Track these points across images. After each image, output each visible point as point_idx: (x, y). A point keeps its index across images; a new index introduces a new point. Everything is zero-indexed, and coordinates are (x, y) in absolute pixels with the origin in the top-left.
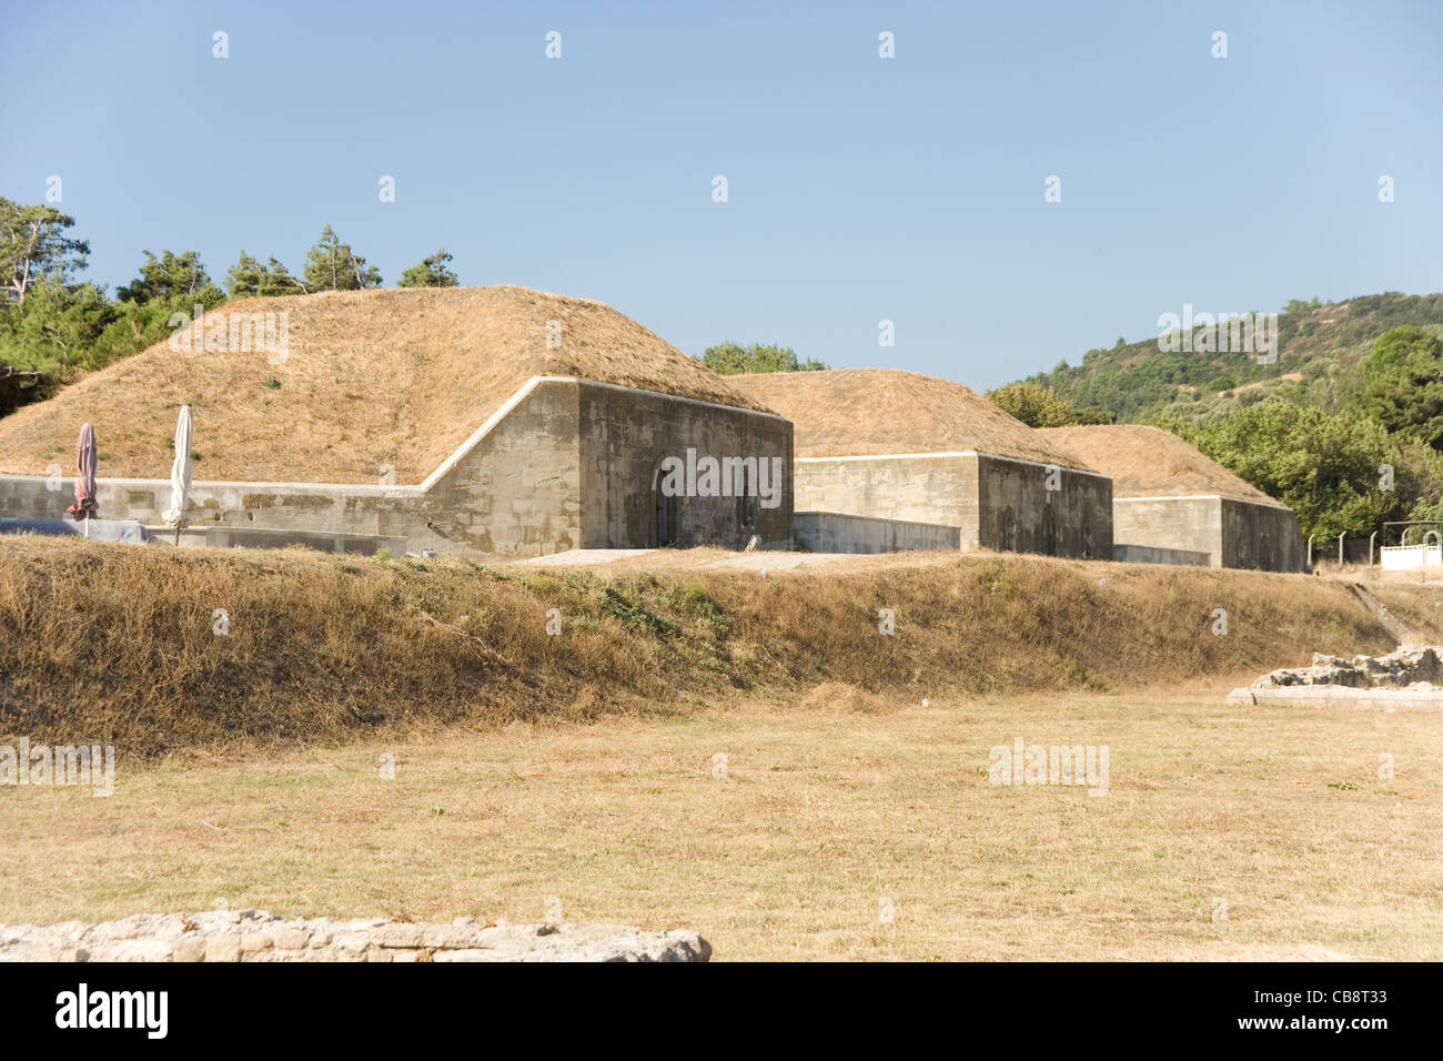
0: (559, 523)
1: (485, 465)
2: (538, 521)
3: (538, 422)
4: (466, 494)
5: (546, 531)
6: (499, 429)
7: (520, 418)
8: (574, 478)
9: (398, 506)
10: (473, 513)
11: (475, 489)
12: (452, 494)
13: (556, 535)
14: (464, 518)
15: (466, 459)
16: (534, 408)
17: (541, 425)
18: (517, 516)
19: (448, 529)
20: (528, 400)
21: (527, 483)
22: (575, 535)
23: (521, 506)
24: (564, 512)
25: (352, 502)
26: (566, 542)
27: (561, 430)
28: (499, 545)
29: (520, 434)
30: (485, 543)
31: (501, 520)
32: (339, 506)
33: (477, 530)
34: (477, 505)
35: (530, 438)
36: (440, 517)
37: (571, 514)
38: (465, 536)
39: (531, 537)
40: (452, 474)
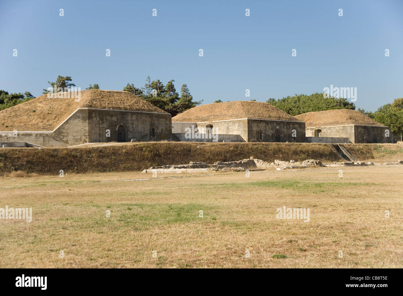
0: (83, 138)
1: (66, 126)
2: (79, 137)
3: (79, 117)
4: (62, 132)
5: (81, 139)
6: (70, 119)
7: (75, 117)
8: (87, 128)
9: (47, 135)
10: (64, 136)
11: (64, 131)
12: (59, 132)
13: (83, 140)
14: (61, 137)
15: (62, 125)
16: (78, 114)
17: (79, 118)
18: (74, 136)
19: (58, 139)
20: (76, 113)
21: (76, 130)
22: (87, 140)
23: (75, 134)
24: (85, 135)
25: (37, 135)
26: (85, 141)
27: (84, 119)
28: (70, 142)
29: (74, 120)
30: (67, 142)
31: (70, 138)
32: (34, 136)
33: (65, 139)
34: (65, 134)
35: (77, 121)
36: (56, 137)
37: (86, 136)
38: (62, 141)
39: (77, 141)
40: (59, 128)
